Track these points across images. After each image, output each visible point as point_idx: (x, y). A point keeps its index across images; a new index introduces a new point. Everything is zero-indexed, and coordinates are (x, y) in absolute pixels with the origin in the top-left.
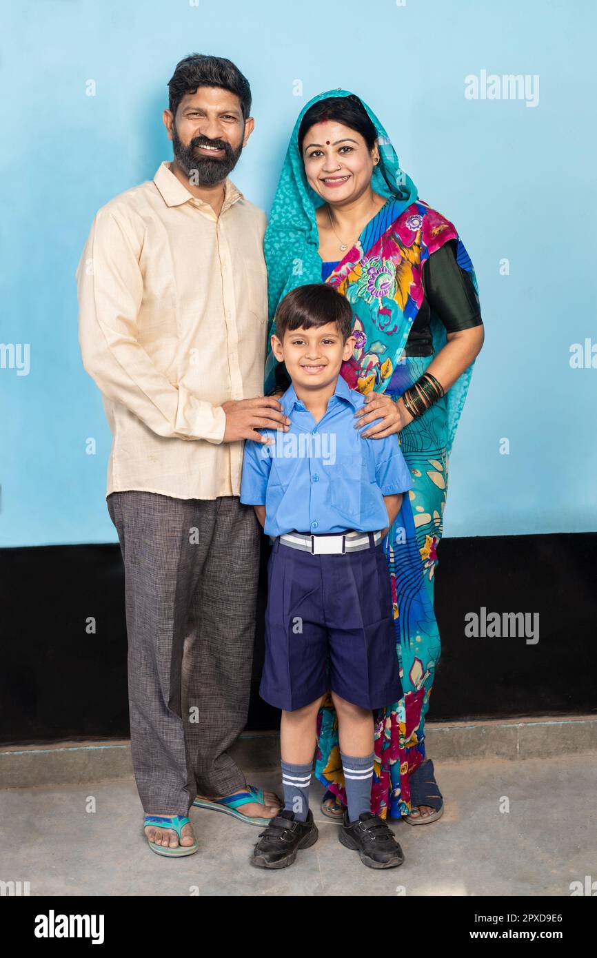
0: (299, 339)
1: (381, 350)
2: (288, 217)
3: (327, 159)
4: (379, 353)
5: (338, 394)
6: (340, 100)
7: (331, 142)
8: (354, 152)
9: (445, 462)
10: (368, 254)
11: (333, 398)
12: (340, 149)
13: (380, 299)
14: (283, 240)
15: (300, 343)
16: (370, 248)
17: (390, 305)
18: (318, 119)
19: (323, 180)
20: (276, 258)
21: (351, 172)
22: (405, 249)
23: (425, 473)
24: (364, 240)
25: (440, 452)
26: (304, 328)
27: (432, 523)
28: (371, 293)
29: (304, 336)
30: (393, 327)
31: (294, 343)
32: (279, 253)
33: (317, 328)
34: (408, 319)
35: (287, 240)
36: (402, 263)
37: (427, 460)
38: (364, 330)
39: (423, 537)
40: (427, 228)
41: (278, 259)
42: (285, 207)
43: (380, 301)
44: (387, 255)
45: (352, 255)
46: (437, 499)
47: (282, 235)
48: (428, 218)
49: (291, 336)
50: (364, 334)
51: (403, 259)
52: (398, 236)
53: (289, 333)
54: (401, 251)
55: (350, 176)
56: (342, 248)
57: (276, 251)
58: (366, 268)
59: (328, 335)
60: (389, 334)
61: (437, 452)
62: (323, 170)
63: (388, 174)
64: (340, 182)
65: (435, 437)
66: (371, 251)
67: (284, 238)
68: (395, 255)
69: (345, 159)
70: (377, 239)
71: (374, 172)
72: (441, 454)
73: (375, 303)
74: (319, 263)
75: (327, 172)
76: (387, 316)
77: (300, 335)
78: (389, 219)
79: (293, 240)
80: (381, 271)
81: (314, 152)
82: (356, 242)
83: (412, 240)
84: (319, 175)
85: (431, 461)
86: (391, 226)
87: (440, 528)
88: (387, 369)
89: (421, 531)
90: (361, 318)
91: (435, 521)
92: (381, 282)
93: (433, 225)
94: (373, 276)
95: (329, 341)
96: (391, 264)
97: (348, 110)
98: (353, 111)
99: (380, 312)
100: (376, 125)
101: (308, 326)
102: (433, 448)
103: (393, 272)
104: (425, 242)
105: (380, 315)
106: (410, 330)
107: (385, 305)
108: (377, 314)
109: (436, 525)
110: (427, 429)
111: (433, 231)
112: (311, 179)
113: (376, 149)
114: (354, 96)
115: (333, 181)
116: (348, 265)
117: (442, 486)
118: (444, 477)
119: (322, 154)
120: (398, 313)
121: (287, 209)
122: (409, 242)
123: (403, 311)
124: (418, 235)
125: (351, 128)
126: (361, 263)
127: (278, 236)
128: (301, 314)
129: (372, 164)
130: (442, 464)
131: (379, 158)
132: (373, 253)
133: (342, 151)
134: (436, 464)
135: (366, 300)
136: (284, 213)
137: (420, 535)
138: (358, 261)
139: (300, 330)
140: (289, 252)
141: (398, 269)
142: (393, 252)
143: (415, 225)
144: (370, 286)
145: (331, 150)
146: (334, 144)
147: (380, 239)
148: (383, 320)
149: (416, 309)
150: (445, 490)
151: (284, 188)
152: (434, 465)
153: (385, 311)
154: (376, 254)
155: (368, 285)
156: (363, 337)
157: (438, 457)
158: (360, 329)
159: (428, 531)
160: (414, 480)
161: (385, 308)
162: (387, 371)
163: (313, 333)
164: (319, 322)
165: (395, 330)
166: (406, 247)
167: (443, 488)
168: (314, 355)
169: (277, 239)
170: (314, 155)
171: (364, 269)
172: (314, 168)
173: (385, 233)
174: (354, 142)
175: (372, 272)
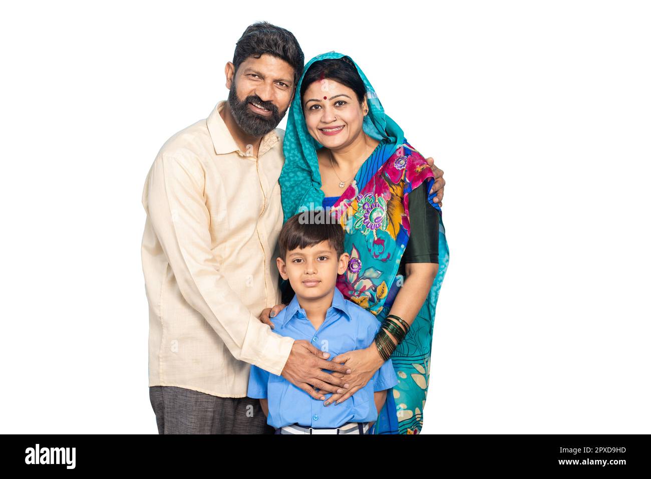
0: (298, 257)
1: (375, 275)
2: (295, 160)
3: (325, 112)
4: (373, 278)
5: (335, 305)
6: (334, 61)
7: (328, 98)
8: (348, 106)
9: (427, 366)
10: (362, 192)
11: (331, 309)
12: (335, 103)
13: (374, 231)
14: (292, 179)
15: (299, 261)
16: (363, 187)
17: (383, 236)
18: (317, 78)
19: (321, 130)
20: (287, 193)
21: (346, 122)
22: (394, 187)
23: (409, 375)
24: (359, 179)
25: (423, 357)
26: (301, 248)
27: (413, 418)
28: (367, 225)
29: (302, 254)
30: (387, 255)
31: (294, 261)
32: (290, 189)
33: (312, 246)
34: (400, 246)
35: (296, 178)
36: (392, 199)
37: (411, 364)
38: (360, 258)
39: (406, 430)
40: (411, 167)
41: (288, 194)
42: (292, 152)
43: (375, 233)
44: (379, 192)
45: (349, 193)
46: (418, 398)
47: (291, 175)
48: (413, 158)
49: (291, 255)
50: (359, 261)
51: (392, 195)
52: (387, 175)
53: (289, 253)
54: (391, 188)
55: (344, 126)
56: (341, 186)
57: (287, 188)
58: (362, 203)
59: (322, 252)
60: (384, 261)
61: (420, 358)
62: (321, 121)
63: (376, 122)
64: (336, 131)
65: (419, 344)
66: (365, 189)
67: (293, 177)
68: (385, 192)
69: (339, 111)
70: (369, 179)
71: (365, 120)
72: (424, 359)
73: (370, 234)
74: (320, 198)
75: (325, 123)
76: (381, 246)
77: (298, 254)
78: (380, 161)
79: (301, 179)
80: (374, 206)
81: (313, 106)
82: (352, 181)
83: (399, 177)
84: (318, 125)
85: (414, 365)
86: (382, 167)
87: (421, 422)
88: (383, 290)
89: (404, 425)
90: (357, 247)
91: (417, 416)
92: (375, 215)
93: (417, 164)
94: (367, 211)
95: (324, 257)
96: (382, 200)
97: (342, 70)
98: (346, 70)
99: (375, 242)
100: (365, 82)
101: (304, 246)
102: (417, 353)
103: (385, 208)
104: (409, 180)
105: (375, 245)
106: (402, 256)
107: (379, 237)
108: (372, 244)
109: (418, 419)
110: (413, 337)
111: (417, 169)
112: (311, 129)
113: (366, 102)
114: (346, 57)
115: (330, 130)
116: (345, 201)
117: (423, 387)
118: (426, 379)
119: (320, 107)
120: (391, 241)
121: (293, 154)
122: (397, 180)
123: (395, 239)
124: (404, 172)
125: (345, 85)
126: (358, 199)
127: (288, 175)
128: (298, 236)
129: (363, 114)
130: (424, 367)
131: (368, 110)
132: (367, 190)
133: (337, 105)
134: (419, 368)
135: (362, 232)
136: (292, 156)
137: (403, 428)
138: (354, 198)
139: (298, 250)
140: (298, 189)
141: (389, 205)
142: (383, 190)
143: (400, 165)
144: (365, 220)
145: (328, 104)
146: (331, 99)
147: (372, 179)
148: (377, 249)
149: (407, 236)
150: (426, 390)
151: (289, 136)
152: (418, 369)
153: (379, 242)
154: (369, 191)
155: (364, 219)
156: (359, 263)
157: (421, 362)
158: (357, 257)
159: (410, 425)
160: (399, 381)
161: (379, 239)
162: (383, 292)
163: (310, 251)
164: (314, 241)
165: (388, 257)
166: (394, 185)
167: (424, 388)
168: (311, 270)
169: (287, 178)
170: (314, 108)
171: (360, 205)
172: (314, 119)
173: (377, 173)
174: (347, 96)
175: (366, 206)
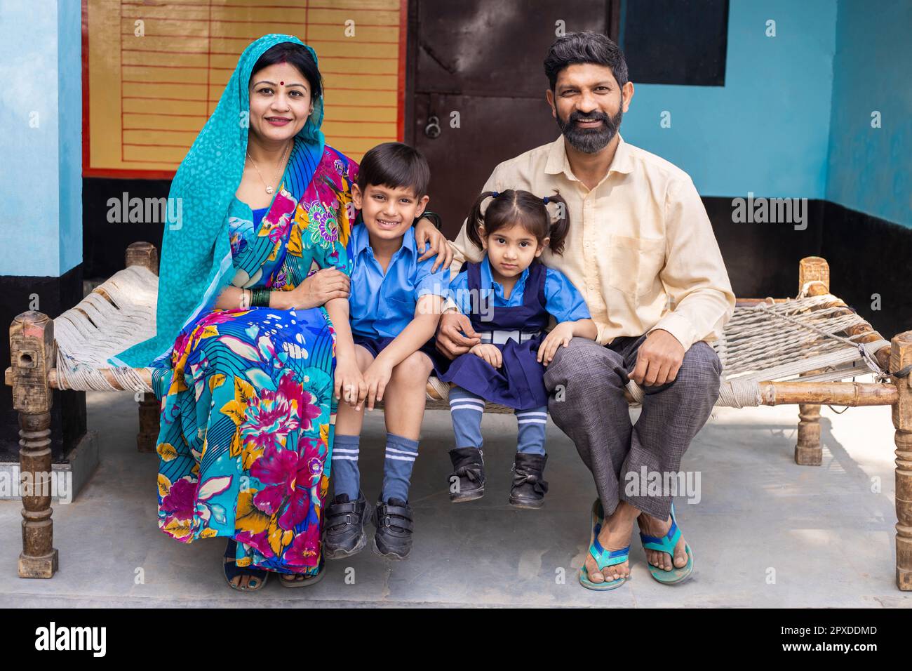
7: (286, 84)
12: (290, 92)
15: (380, 197)
19: (268, 119)
21: (295, 116)
49: (372, 191)
53: (371, 188)
54: (337, 196)
55: (293, 120)
69: (293, 102)
77: (381, 192)
95: (407, 201)
119: (272, 92)
133: (292, 94)
